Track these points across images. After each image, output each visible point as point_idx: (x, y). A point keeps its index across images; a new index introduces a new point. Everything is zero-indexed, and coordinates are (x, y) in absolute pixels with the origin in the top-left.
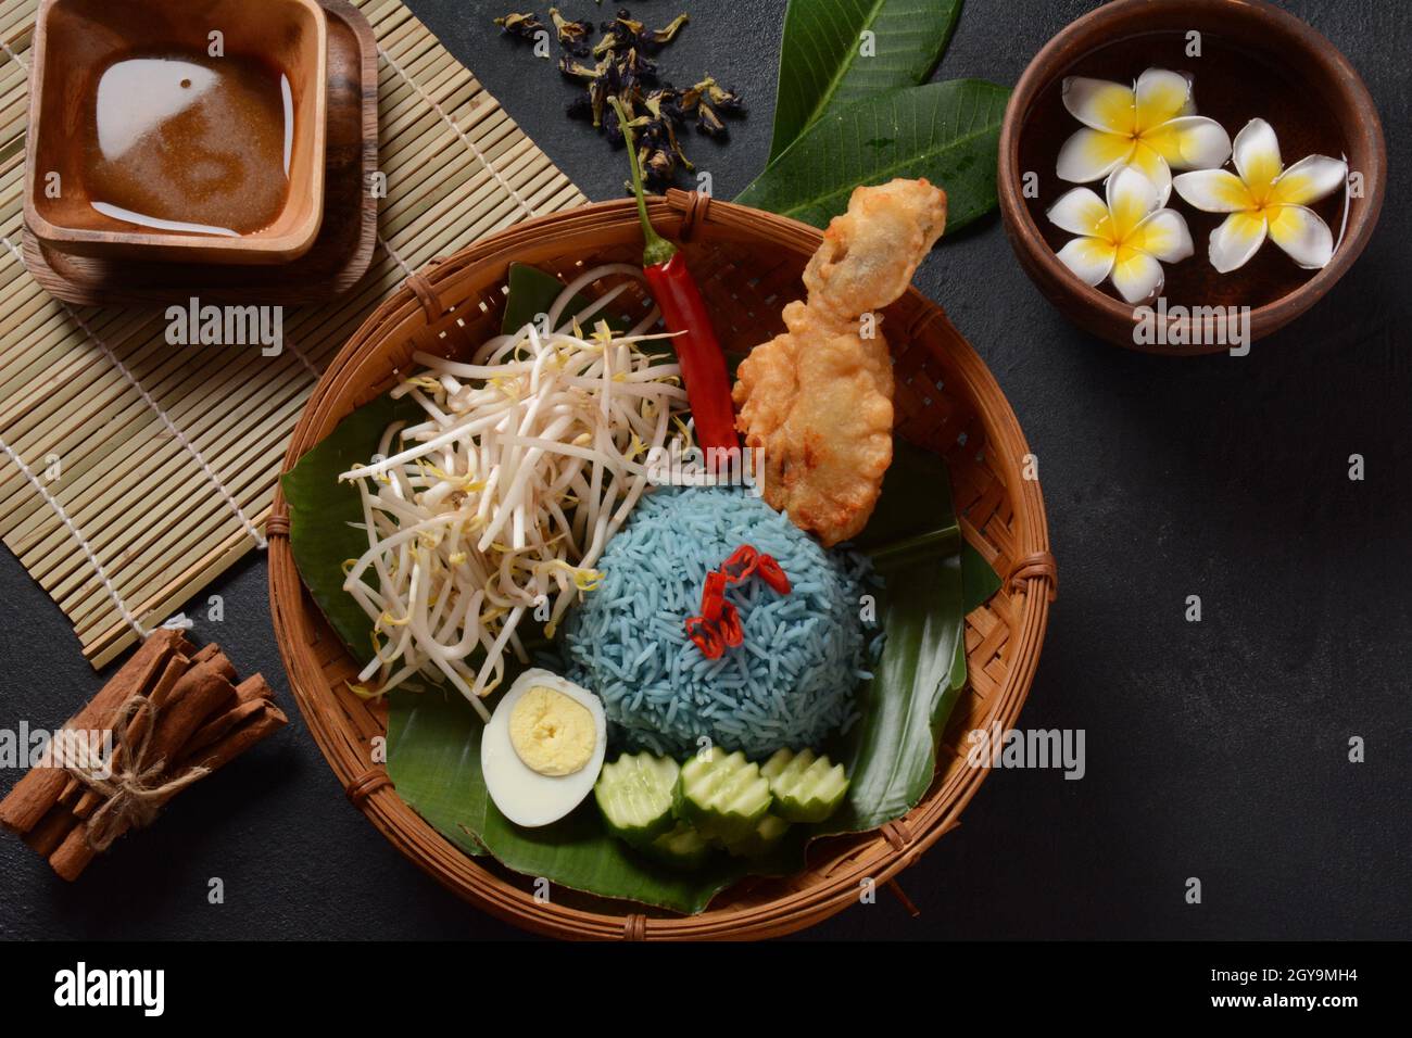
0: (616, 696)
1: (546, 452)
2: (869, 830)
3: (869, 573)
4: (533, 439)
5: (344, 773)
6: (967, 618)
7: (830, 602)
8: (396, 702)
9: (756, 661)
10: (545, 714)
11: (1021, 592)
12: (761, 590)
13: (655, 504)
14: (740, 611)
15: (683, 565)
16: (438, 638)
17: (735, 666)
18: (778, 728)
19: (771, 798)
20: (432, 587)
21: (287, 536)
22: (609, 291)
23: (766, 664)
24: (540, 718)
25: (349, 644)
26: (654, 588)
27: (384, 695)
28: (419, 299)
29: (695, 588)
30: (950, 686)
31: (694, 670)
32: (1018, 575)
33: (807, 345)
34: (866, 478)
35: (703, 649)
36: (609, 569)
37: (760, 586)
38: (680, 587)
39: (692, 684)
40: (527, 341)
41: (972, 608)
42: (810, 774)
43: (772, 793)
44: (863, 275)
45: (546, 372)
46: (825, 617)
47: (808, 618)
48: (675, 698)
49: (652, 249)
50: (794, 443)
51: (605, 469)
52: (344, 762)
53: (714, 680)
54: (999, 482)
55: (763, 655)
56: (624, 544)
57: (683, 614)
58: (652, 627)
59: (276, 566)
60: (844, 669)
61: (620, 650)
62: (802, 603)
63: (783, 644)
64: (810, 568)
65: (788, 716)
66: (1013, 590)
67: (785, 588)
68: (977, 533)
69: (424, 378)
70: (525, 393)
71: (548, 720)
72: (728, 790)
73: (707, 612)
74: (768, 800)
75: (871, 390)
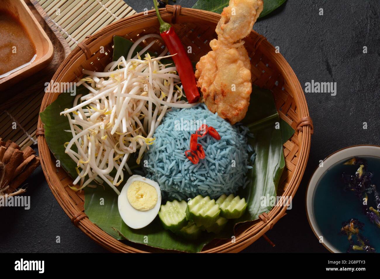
0: (163, 181)
1: (132, 99)
2: (256, 219)
3: (248, 132)
4: (127, 94)
5: (70, 214)
6: (284, 145)
7: (235, 142)
8: (87, 191)
9: (211, 164)
10: (139, 190)
11: (301, 131)
12: (210, 139)
13: (171, 114)
14: (203, 147)
15: (183, 133)
16: (99, 167)
17: (203, 166)
18: (220, 187)
19: (220, 210)
20: (96, 150)
21: (43, 135)
22: (149, 44)
23: (214, 164)
24: (137, 192)
25: (69, 172)
26: (173, 142)
27: (83, 189)
28: (83, 50)
29: (187, 140)
30: (279, 168)
31: (189, 169)
32: (300, 125)
33: (219, 54)
34: (243, 98)
35: (192, 161)
36: (157, 138)
37: (210, 138)
38: (182, 141)
39: (189, 173)
40: (122, 62)
41: (285, 142)
42: (233, 202)
43: (220, 209)
44: (236, 27)
45: (129, 72)
46: (233, 147)
47: (228, 148)
48: (184, 179)
49: (162, 26)
50: (217, 88)
51: (153, 103)
52: (70, 210)
53: (197, 172)
54: (291, 96)
55: (213, 161)
56: (161, 128)
57: (184, 150)
58: (173, 155)
59: (41, 145)
60: (242, 166)
61: (163, 165)
62: (225, 143)
63: (220, 157)
64: (227, 131)
65: (224, 182)
66: (298, 131)
67: (218, 138)
68: (285, 116)
69: (87, 78)
70: (122, 80)
71: (141, 192)
72: (205, 209)
73: (192, 148)
74: (219, 211)
75: (243, 67)
